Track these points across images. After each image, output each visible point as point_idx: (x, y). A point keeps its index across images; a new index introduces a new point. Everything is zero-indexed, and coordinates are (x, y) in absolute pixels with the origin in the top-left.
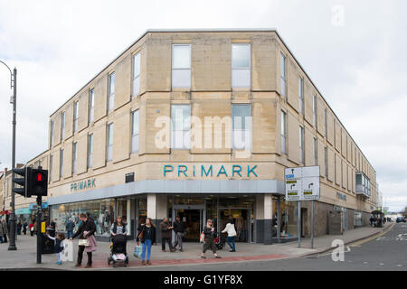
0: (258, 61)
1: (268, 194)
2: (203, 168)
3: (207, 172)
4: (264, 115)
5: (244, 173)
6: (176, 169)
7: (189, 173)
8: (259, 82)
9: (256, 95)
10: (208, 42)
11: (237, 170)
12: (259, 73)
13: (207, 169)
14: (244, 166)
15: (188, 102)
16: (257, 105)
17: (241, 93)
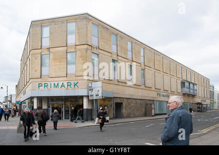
0: (78, 30)
1: (85, 96)
2: (54, 84)
3: (56, 86)
4: (81, 57)
5: (72, 86)
6: (43, 85)
7: (49, 87)
8: (79, 40)
9: (78, 47)
10: (57, 23)
11: (69, 85)
12: (79, 36)
13: (56, 85)
14: (72, 82)
15: (48, 53)
16: (78, 52)
17: (71, 46)
